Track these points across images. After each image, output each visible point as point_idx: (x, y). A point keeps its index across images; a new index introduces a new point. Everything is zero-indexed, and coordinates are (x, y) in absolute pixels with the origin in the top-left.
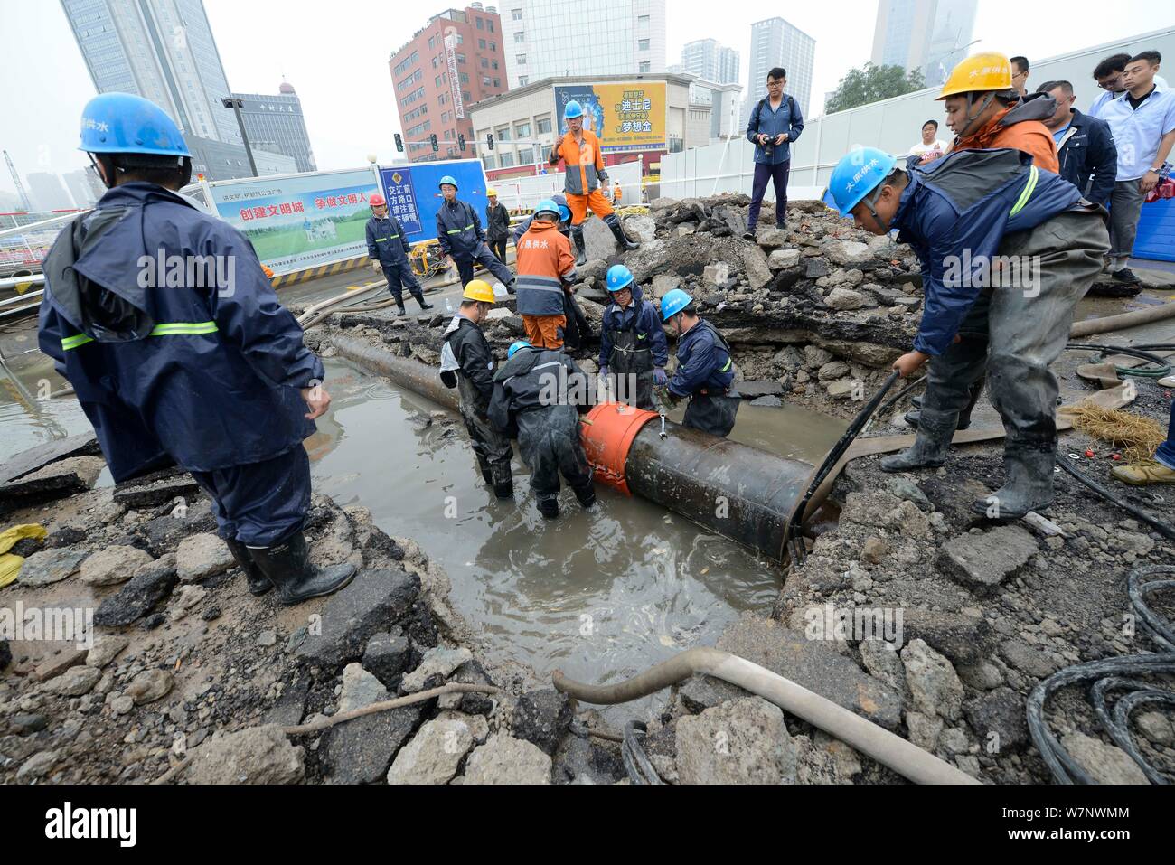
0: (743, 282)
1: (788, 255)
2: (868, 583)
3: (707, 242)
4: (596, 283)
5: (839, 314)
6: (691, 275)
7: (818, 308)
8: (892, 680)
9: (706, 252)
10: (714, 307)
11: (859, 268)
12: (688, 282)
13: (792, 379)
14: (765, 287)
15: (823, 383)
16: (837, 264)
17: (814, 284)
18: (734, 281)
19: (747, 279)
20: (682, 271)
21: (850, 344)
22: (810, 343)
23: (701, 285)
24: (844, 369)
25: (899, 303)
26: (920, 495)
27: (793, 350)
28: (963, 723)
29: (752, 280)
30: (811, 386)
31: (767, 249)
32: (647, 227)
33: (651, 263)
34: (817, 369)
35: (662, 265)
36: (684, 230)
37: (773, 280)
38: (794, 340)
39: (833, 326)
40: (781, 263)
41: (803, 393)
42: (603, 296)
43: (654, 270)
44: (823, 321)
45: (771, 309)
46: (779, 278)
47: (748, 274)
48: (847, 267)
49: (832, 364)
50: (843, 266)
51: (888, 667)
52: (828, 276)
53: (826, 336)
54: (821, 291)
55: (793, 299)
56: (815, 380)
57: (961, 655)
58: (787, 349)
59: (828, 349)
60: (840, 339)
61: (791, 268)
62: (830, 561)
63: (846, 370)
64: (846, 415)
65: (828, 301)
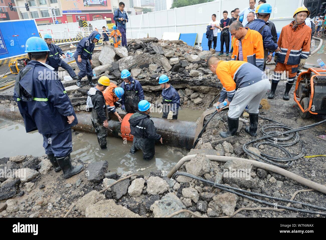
0: (163, 69)
1: (176, 60)
2: (215, 138)
3: (148, 57)
4: (110, 73)
5: (194, 78)
6: (145, 68)
7: (187, 77)
8: (222, 150)
9: (149, 60)
10: (155, 79)
11: (197, 63)
12: (144, 71)
13: (183, 100)
14: (170, 71)
15: (192, 100)
16: (190, 62)
17: (185, 69)
18: (160, 69)
19: (164, 68)
20: (141, 67)
21: (198, 87)
22: (186, 88)
23: (149, 71)
24: (197, 95)
25: (209, 74)
26: (222, 119)
27: (181, 90)
28: (234, 153)
29: (165, 69)
30: (189, 101)
31: (169, 58)
32: (125, 51)
33: (130, 65)
34: (189, 96)
35: (134, 65)
36: (139, 52)
37: (172, 68)
38: (181, 87)
39: (193, 82)
40: (174, 63)
41: (187, 104)
42: (114, 77)
43: (131, 67)
44: (190, 80)
45: (173, 78)
46: (174, 68)
47: (164, 67)
48: (193, 63)
49: (194, 94)
50: (192, 63)
51: (221, 148)
52: (188, 66)
53: (191, 85)
54: (187, 71)
55: (179, 74)
56: (190, 99)
57: (232, 142)
58: (180, 90)
59: (192, 89)
60: (195, 85)
61: (177, 64)
62: (206, 137)
63: (198, 95)
64: (200, 109)
65: (190, 74)
